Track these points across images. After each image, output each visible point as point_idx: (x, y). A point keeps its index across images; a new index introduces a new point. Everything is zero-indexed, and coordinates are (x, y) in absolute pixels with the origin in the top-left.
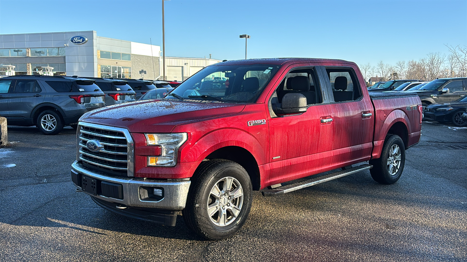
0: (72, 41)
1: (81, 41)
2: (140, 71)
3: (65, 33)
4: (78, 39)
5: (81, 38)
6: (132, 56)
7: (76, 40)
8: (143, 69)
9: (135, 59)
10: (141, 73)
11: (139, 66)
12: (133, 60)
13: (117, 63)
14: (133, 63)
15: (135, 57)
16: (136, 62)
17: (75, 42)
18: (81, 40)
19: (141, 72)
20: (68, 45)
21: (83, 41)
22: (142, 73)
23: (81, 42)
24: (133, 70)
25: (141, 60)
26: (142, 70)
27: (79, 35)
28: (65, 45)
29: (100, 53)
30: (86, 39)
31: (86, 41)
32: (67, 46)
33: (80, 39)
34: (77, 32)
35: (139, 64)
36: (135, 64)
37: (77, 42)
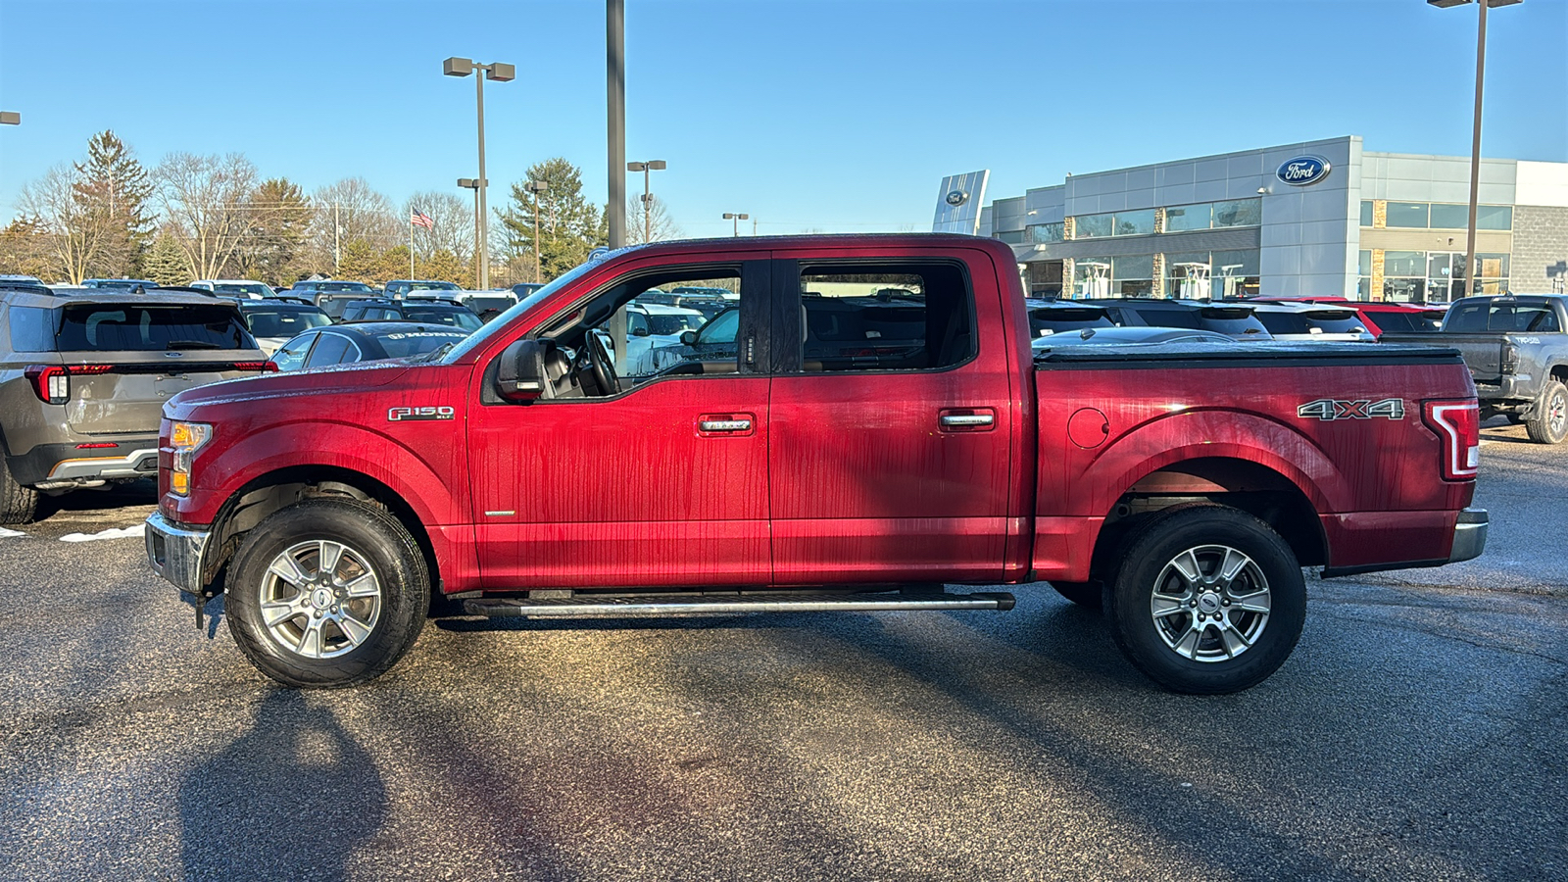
0: (1283, 176)
1: (1309, 175)
2: (1548, 268)
3: (1266, 151)
4: (1300, 168)
5: (1310, 162)
6: (1519, 211)
7: (1295, 171)
8: (1562, 259)
9: (1529, 221)
10: (1555, 275)
11: (1545, 246)
12: (1522, 228)
13: (1450, 240)
14: (1520, 237)
15: (1530, 215)
16: (1536, 232)
17: (1292, 180)
18: (1310, 171)
19: (1552, 272)
20: (1270, 190)
21: (1315, 173)
22: (1559, 275)
23: (1308, 178)
24: (1519, 263)
25: (1556, 225)
26: (1558, 263)
27: (1304, 154)
28: (1261, 190)
29: (1385, 211)
30: (1327, 167)
31: (1327, 174)
32: (1267, 193)
33: (1306, 168)
34: (1300, 146)
35: (1549, 242)
36: (1529, 241)
37: (1298, 179)
